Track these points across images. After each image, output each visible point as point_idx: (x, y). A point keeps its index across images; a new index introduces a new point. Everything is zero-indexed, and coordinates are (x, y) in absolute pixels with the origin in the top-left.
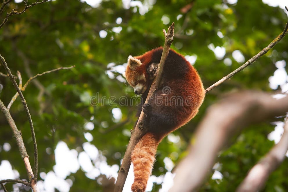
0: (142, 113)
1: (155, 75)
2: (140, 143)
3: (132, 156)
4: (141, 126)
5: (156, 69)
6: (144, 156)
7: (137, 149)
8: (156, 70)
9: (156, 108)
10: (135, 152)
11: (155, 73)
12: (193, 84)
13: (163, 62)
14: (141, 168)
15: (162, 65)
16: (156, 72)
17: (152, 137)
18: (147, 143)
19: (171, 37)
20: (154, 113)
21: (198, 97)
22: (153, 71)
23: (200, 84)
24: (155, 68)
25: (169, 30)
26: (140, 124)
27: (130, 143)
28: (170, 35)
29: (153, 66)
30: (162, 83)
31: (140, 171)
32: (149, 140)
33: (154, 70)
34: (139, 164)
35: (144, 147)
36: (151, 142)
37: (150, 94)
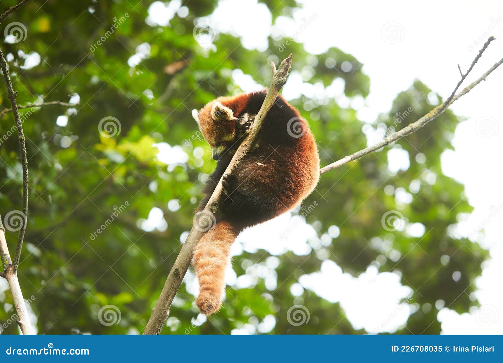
1: (248, 131)
2: (210, 235)
4: (215, 208)
5: (251, 122)
6: (217, 255)
7: (204, 243)
8: (250, 124)
9: (246, 183)
10: (201, 247)
11: (248, 128)
13: (265, 113)
14: (212, 273)
15: (262, 117)
16: (251, 127)
17: (230, 229)
18: (221, 236)
19: (284, 76)
20: (241, 190)
22: (246, 124)
24: (249, 121)
25: (283, 64)
26: (214, 204)
27: (193, 232)
28: (283, 73)
29: (246, 117)
31: (211, 276)
32: (225, 231)
33: (248, 124)
34: (210, 266)
35: (216, 242)
36: (228, 236)
37: (235, 160)
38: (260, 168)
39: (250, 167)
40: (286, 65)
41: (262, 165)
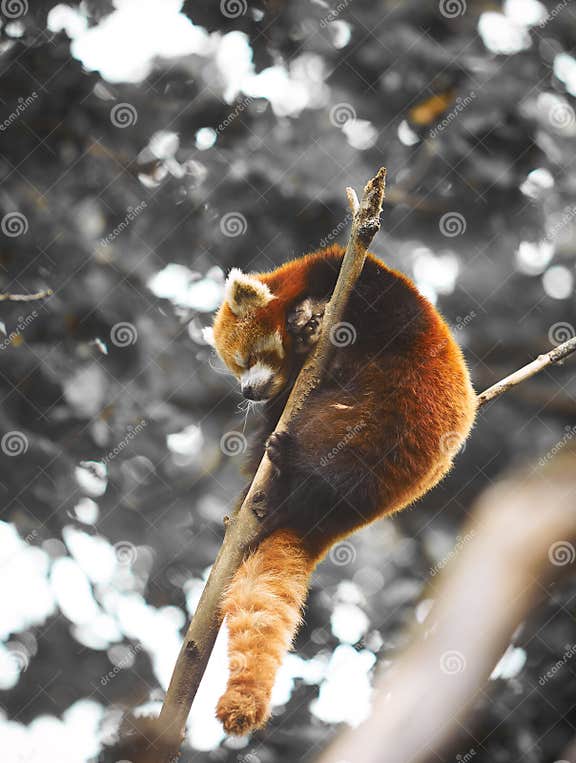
0: (265, 462)
1: (314, 338)
2: (253, 562)
3: (225, 604)
4: (260, 506)
5: (318, 319)
6: (266, 606)
7: (242, 581)
8: (317, 324)
10: (234, 592)
11: (313, 332)
12: (438, 375)
13: (344, 295)
14: (251, 647)
15: (339, 306)
16: (319, 328)
17: (295, 545)
18: (275, 564)
19: (372, 216)
20: (304, 464)
21: (454, 420)
22: (309, 324)
23: (461, 374)
24: (314, 316)
25: (369, 192)
26: (257, 499)
28: (369, 210)
29: (307, 309)
30: (337, 365)
31: (249, 653)
32: (283, 552)
33: (313, 323)
34: (246, 632)
35: (267, 577)
36: (291, 561)
37: (294, 402)
38: (341, 414)
39: (320, 415)
40: (373, 192)
41: (345, 407)
